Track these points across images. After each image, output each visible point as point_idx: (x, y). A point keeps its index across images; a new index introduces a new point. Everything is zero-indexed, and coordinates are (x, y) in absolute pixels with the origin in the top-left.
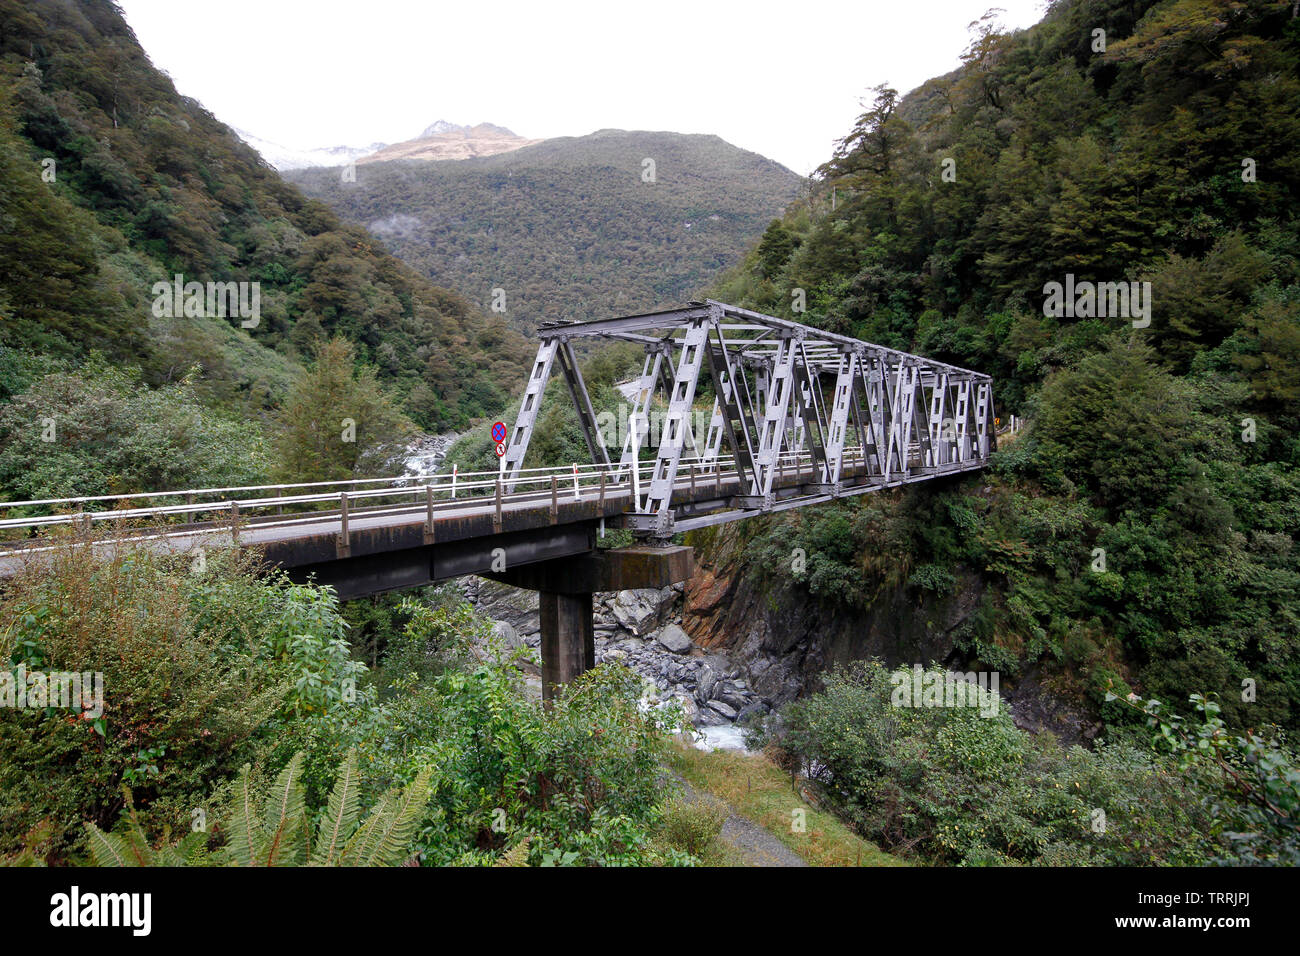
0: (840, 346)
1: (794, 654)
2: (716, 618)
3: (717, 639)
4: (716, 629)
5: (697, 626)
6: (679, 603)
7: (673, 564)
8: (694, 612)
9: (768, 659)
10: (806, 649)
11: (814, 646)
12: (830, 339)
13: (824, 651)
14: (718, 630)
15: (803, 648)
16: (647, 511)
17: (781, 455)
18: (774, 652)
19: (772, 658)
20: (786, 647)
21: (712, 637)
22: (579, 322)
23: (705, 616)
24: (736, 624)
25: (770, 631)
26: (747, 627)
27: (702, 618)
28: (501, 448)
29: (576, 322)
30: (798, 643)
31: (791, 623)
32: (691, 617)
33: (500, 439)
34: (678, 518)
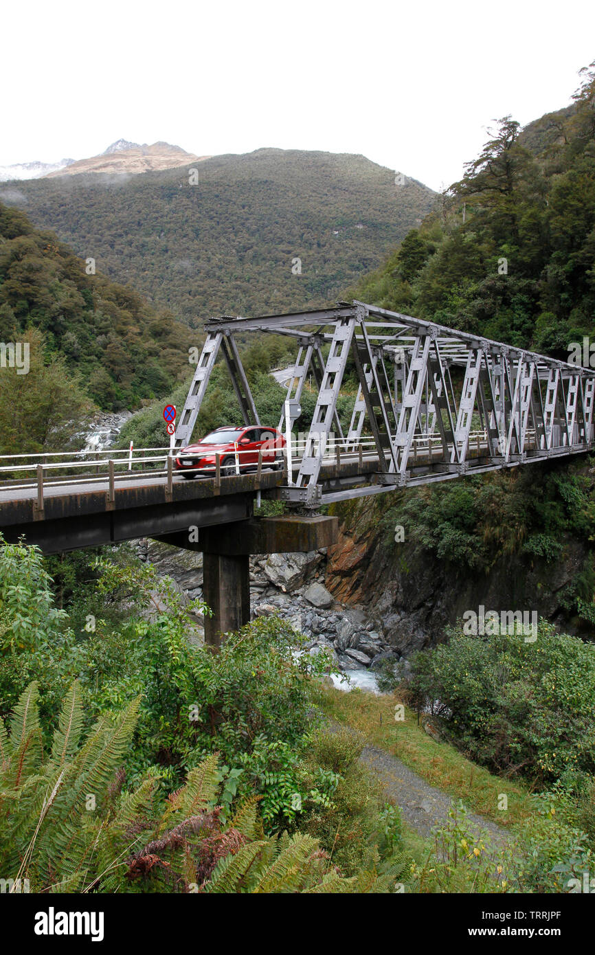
0: (468, 343)
1: (422, 610)
2: (355, 578)
3: (355, 597)
5: (339, 585)
6: (323, 564)
7: (319, 530)
8: (336, 573)
9: (399, 614)
10: (433, 606)
11: (439, 603)
12: (460, 337)
13: (448, 608)
14: (356, 589)
15: (430, 605)
16: (298, 485)
17: (415, 437)
18: (405, 609)
19: (403, 613)
20: (415, 604)
21: (350, 595)
22: (241, 318)
23: (345, 576)
24: (372, 584)
25: (401, 590)
26: (381, 586)
27: (342, 578)
28: (171, 427)
29: (238, 318)
30: (425, 601)
31: (420, 583)
32: (333, 577)
33: (170, 419)
34: (326, 492)
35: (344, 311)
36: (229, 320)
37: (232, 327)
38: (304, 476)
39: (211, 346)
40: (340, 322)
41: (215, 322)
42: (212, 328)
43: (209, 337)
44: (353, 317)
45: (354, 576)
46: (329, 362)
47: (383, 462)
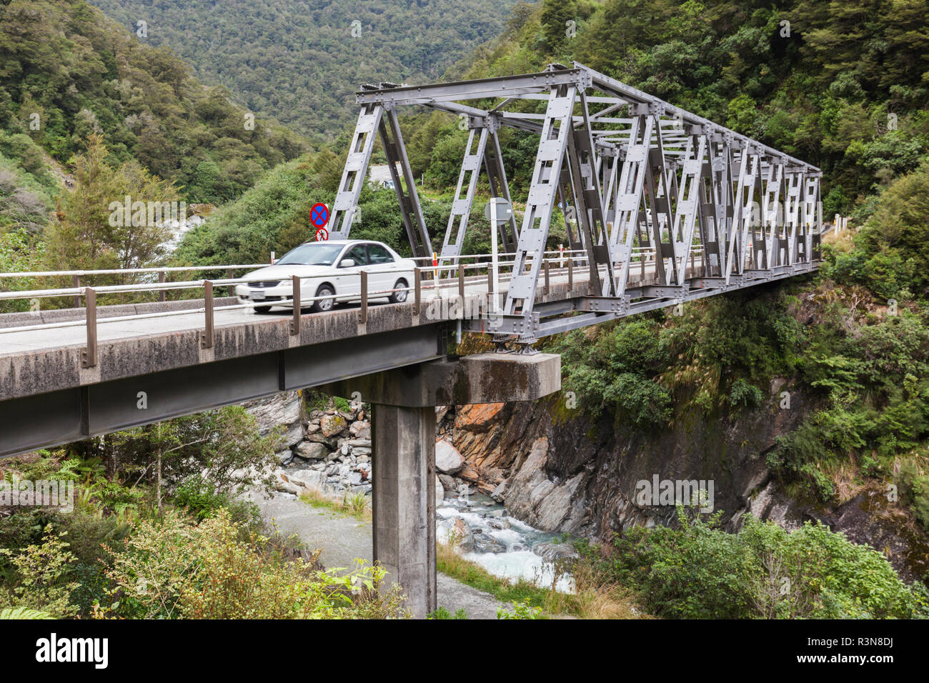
0: (689, 127)
1: (580, 476)
2: (491, 436)
3: (491, 459)
4: (490, 449)
5: (470, 443)
6: (450, 417)
8: (468, 428)
9: (551, 479)
10: (595, 471)
11: (606, 466)
13: (619, 473)
14: (494, 448)
15: (591, 468)
18: (558, 473)
19: (556, 479)
20: (573, 467)
21: (486, 456)
22: (406, 86)
23: (480, 432)
24: (514, 442)
25: (553, 450)
26: (526, 445)
27: (475, 435)
28: (322, 234)
29: (403, 86)
30: (586, 463)
31: (579, 441)
32: (464, 434)
33: (319, 222)
34: (543, 320)
35: (560, 77)
36: (390, 89)
37: (396, 97)
38: (515, 301)
39: (367, 123)
40: (554, 92)
41: (371, 91)
42: (368, 99)
43: (363, 110)
44: (573, 85)
45: (491, 432)
46: (541, 147)
47: (595, 283)
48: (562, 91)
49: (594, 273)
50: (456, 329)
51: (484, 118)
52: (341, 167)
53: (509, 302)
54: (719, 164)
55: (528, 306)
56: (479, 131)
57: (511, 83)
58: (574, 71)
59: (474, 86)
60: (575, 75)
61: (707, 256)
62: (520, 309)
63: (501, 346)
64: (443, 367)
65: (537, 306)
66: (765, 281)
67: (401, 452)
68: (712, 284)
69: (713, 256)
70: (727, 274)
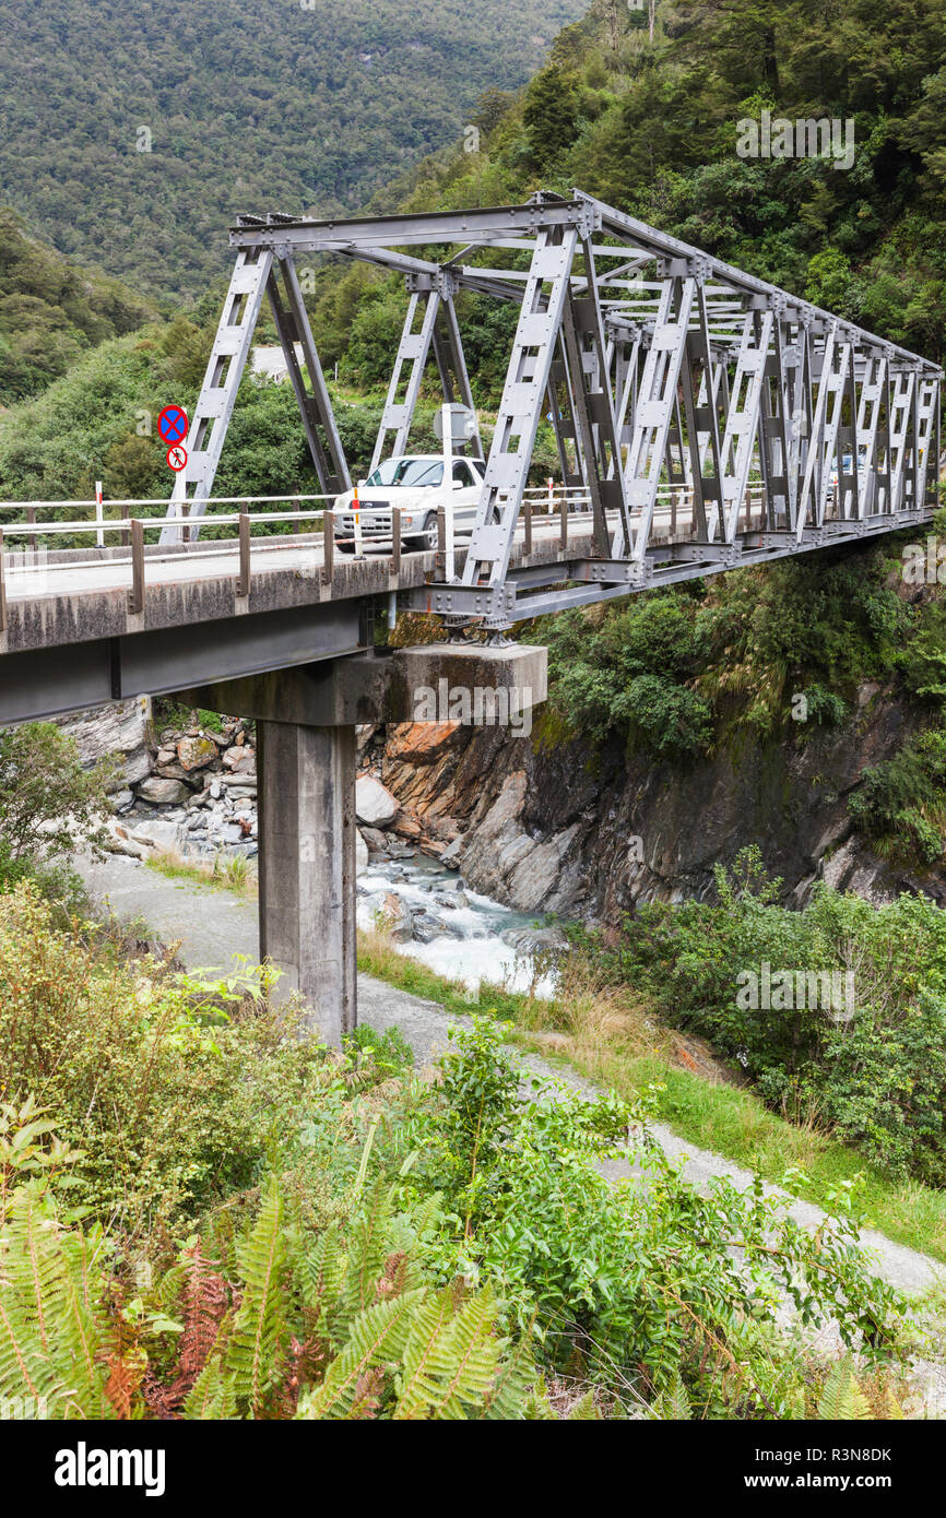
0: (746, 295)
1: (574, 828)
2: (441, 770)
3: (440, 803)
4: (439, 788)
5: (409, 780)
6: (379, 740)
8: (405, 758)
9: (530, 834)
10: (597, 821)
11: (612, 814)
12: (734, 283)
13: (631, 825)
14: (445, 787)
15: (590, 817)
16: (468, 581)
18: (541, 825)
19: (537, 833)
20: (564, 816)
21: (432, 800)
22: (310, 219)
23: (423, 764)
24: (476, 778)
25: (534, 790)
26: (494, 783)
27: (416, 767)
28: (177, 455)
29: (306, 220)
30: (583, 810)
31: (573, 777)
32: (399, 766)
33: (173, 436)
34: (521, 595)
35: (552, 213)
36: (284, 224)
37: (295, 237)
38: (479, 564)
39: (248, 279)
40: (542, 237)
41: (254, 226)
42: (249, 239)
43: (241, 258)
44: (573, 226)
45: (441, 764)
46: (522, 324)
47: (602, 538)
48: (555, 236)
49: (600, 523)
50: (387, 607)
51: (432, 275)
52: (208, 348)
53: (470, 566)
54: (791, 356)
55: (498, 573)
56: (425, 296)
57: (476, 219)
58: (575, 205)
59: (418, 224)
60: (575, 211)
61: (770, 498)
62: (486, 577)
63: (457, 634)
64: (368, 664)
65: (513, 572)
66: (855, 537)
67: (303, 794)
68: (776, 541)
69: (779, 499)
70: (799, 527)
